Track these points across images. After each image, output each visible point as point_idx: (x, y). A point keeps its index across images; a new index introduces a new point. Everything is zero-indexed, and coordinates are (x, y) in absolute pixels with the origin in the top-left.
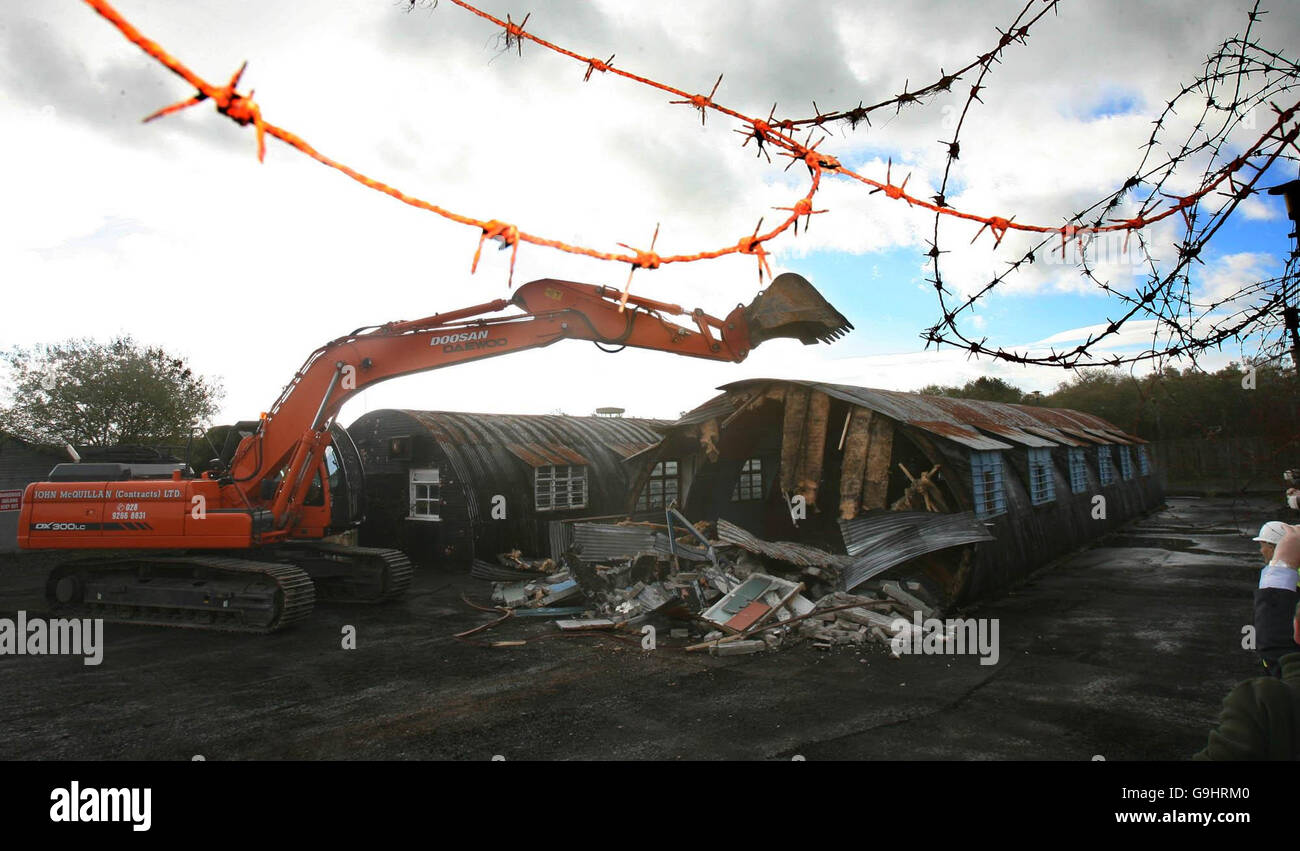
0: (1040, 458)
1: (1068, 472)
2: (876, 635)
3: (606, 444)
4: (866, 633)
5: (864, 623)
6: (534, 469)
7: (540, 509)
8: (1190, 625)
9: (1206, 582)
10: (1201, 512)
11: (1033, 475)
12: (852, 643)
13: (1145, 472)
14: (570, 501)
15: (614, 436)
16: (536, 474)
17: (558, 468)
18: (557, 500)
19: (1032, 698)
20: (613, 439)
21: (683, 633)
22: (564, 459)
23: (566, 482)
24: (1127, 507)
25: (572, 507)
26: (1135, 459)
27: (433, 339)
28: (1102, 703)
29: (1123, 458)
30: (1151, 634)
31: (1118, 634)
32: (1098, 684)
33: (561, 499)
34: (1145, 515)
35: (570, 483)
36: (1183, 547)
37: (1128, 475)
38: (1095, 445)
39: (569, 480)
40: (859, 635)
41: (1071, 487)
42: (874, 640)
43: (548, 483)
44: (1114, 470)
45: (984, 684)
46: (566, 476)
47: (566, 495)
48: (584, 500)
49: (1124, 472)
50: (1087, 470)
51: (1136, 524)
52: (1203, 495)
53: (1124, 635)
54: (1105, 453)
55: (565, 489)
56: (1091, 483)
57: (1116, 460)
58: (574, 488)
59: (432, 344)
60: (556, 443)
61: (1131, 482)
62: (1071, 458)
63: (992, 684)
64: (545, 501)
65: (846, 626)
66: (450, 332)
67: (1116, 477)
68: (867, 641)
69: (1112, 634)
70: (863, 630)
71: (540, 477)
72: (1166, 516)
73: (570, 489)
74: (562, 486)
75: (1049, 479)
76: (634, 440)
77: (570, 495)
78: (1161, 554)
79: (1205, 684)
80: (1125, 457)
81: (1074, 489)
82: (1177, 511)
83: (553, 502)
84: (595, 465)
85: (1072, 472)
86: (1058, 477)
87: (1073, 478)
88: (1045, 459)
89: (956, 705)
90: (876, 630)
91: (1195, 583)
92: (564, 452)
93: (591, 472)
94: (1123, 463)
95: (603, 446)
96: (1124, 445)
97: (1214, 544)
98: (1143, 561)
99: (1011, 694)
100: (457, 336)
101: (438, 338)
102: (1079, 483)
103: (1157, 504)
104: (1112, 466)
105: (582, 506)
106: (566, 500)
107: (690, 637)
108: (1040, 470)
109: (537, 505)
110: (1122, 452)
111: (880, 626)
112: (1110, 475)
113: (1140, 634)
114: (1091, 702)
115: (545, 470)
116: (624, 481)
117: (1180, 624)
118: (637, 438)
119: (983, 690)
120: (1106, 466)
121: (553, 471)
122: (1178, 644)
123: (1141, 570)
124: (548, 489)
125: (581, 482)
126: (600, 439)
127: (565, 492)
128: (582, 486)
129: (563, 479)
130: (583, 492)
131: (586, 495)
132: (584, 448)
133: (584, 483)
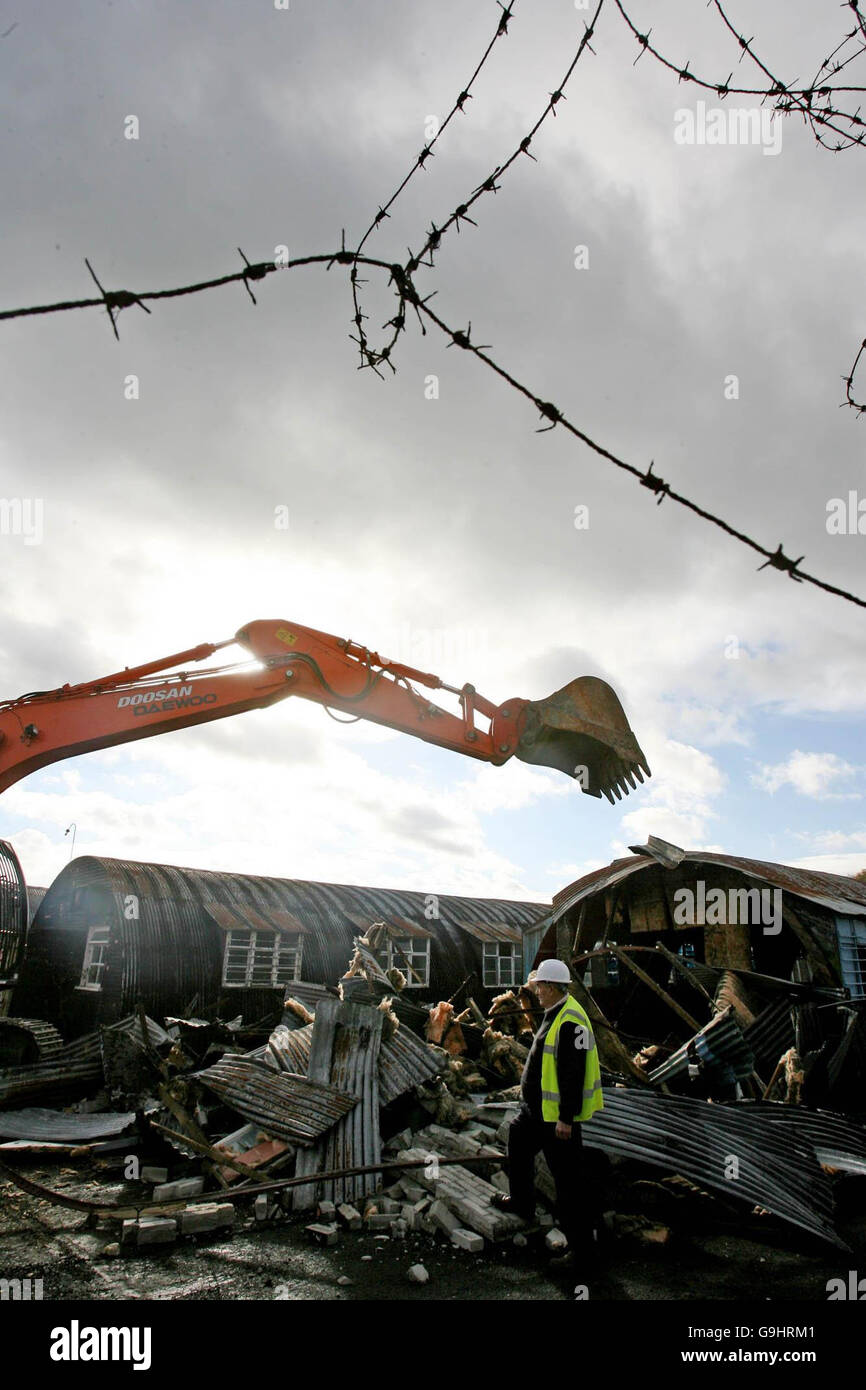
3: (347, 915)
6: (226, 932)
7: (230, 985)
14: (274, 978)
15: (363, 907)
16: (229, 939)
17: (260, 935)
18: (256, 975)
20: (358, 908)
22: (272, 924)
23: (271, 954)
25: (276, 985)
27: (122, 700)
33: (262, 974)
35: (276, 955)
39: (276, 951)
43: (245, 952)
46: (272, 946)
47: (270, 970)
55: (270, 961)
58: (282, 962)
59: (120, 705)
64: (241, 976)
66: (145, 690)
71: (233, 943)
73: (275, 962)
74: (264, 959)
76: (387, 912)
77: (275, 970)
83: (249, 977)
84: (320, 936)
92: (281, 917)
95: (341, 916)
100: (153, 695)
101: (128, 698)
106: (269, 976)
109: (225, 979)
115: (242, 936)
118: (392, 909)
121: (254, 938)
124: (244, 960)
125: (294, 955)
126: (341, 907)
127: (267, 966)
128: (294, 960)
129: (265, 949)
130: (296, 969)
131: (299, 972)
132: (313, 915)
133: (297, 956)
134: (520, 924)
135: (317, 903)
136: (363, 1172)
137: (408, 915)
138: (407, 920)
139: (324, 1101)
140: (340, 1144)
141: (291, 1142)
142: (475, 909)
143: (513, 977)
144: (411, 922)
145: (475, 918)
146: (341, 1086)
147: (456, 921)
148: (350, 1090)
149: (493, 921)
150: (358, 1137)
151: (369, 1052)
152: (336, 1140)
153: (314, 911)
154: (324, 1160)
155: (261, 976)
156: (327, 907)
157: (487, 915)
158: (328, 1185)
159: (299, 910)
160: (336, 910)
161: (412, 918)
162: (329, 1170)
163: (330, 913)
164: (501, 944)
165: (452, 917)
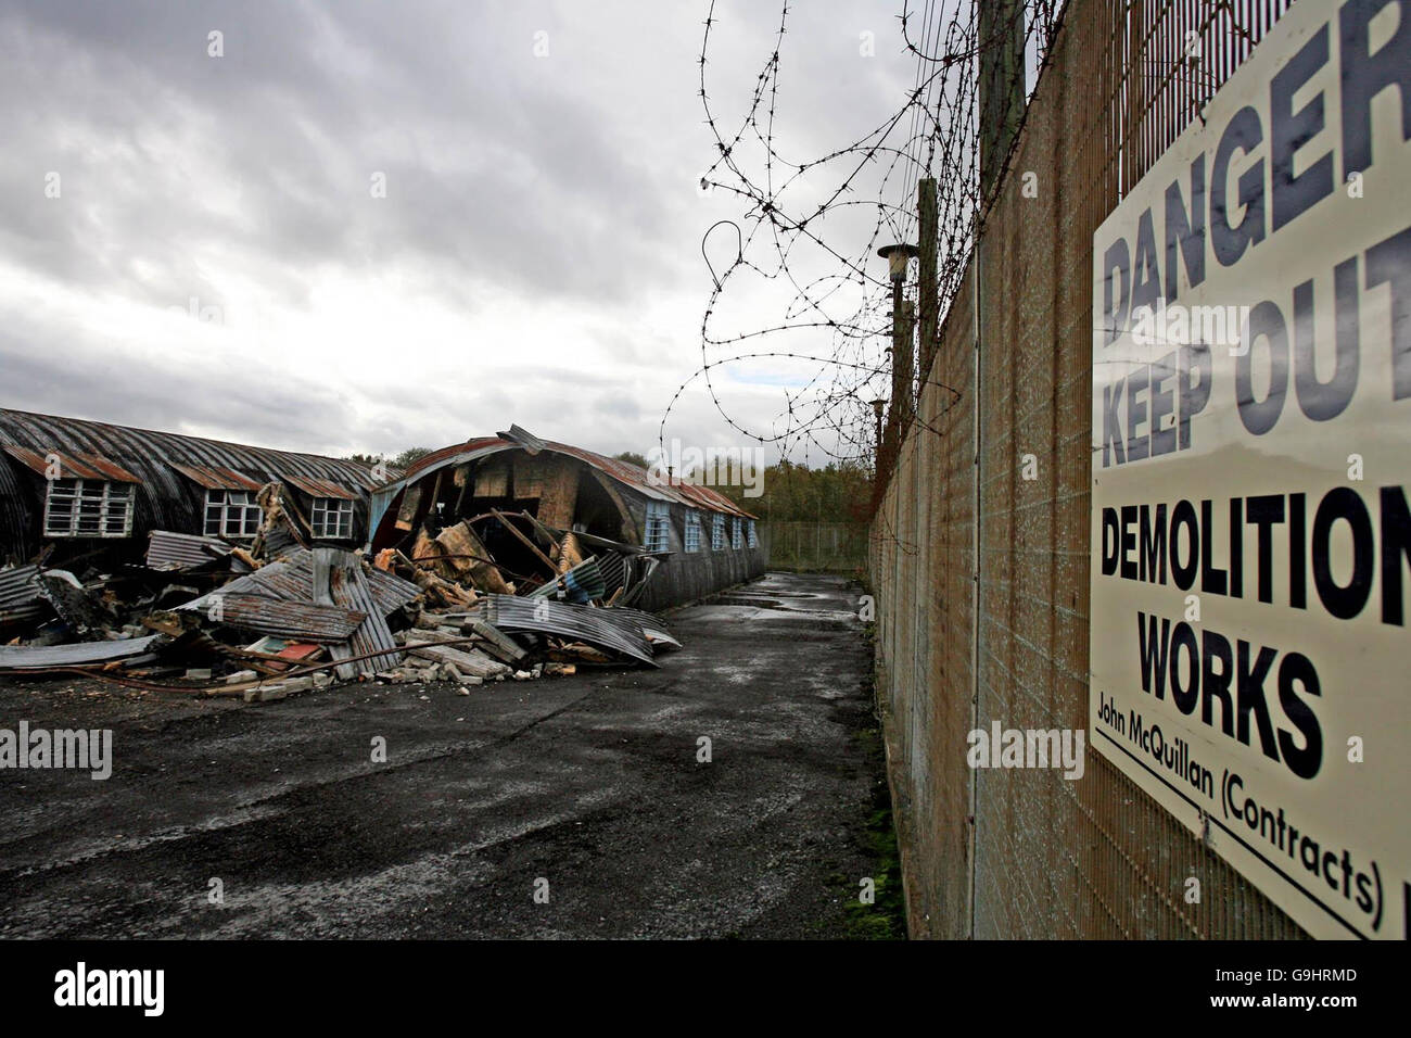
0: (658, 511)
1: (683, 530)
2: (449, 673)
3: (170, 463)
4: (438, 670)
5: (439, 660)
6: (47, 482)
7: (53, 534)
8: (764, 661)
9: (784, 631)
10: (791, 582)
11: (648, 527)
12: (419, 681)
13: (752, 545)
14: (103, 527)
15: (184, 455)
16: (50, 488)
17: (87, 483)
18: (82, 525)
19: (597, 727)
20: (183, 458)
21: (206, 673)
22: (100, 474)
23: (99, 503)
24: (732, 572)
25: (105, 535)
26: (745, 533)
28: (667, 728)
29: (734, 528)
30: (728, 670)
31: (699, 670)
32: (668, 711)
33: (89, 524)
34: (746, 582)
35: (105, 504)
36: (770, 605)
37: (737, 545)
38: (712, 511)
39: (105, 500)
40: (429, 674)
41: (684, 546)
42: (446, 678)
43: (70, 501)
44: (725, 537)
45: (552, 716)
46: (101, 495)
47: (98, 519)
48: (127, 528)
49: (734, 542)
50: (700, 533)
51: (737, 589)
52: (795, 571)
53: (704, 670)
54: (719, 521)
55: (98, 511)
56: (703, 546)
57: (728, 530)
58: (111, 511)
60: (92, 453)
61: (739, 552)
62: (688, 518)
63: (561, 716)
64: (65, 526)
65: (417, 663)
67: (726, 545)
68: (438, 679)
69: (694, 671)
70: (436, 666)
71: (55, 492)
72: (763, 584)
73: (104, 511)
74: (91, 508)
75: (663, 534)
76: (213, 463)
77: (104, 520)
78: (753, 610)
79: (764, 707)
80: (737, 527)
81: (686, 550)
82: (771, 581)
83: (74, 526)
84: (148, 486)
85: (687, 532)
86: (673, 534)
87: (686, 538)
88: (662, 514)
89: (513, 738)
90: (449, 667)
91: (774, 631)
92: (103, 465)
93: (141, 495)
94: (734, 533)
95: (166, 466)
96: (738, 517)
97: (796, 605)
98: (736, 615)
99: (577, 724)
102: (692, 543)
103: (758, 574)
104: (724, 534)
105: (121, 535)
106: (97, 526)
107: (212, 679)
108: (657, 524)
109: (47, 528)
110: (734, 523)
111: (454, 662)
112: (721, 541)
113: (717, 670)
114: (658, 728)
115: (65, 485)
116: (190, 510)
117: (755, 661)
119: (550, 721)
120: (718, 532)
121: (79, 487)
122: (749, 677)
123: (732, 622)
124: (67, 509)
125: (124, 505)
126: (164, 457)
127: (95, 515)
128: (124, 510)
129: (94, 498)
130: (126, 518)
131: (131, 521)
132: (136, 464)
133: (128, 506)
134: (341, 481)
135: (137, 452)
136: (385, 653)
137: (235, 467)
138: (236, 472)
139: (340, 617)
140: (362, 641)
141: (321, 643)
142: (299, 465)
143: (338, 529)
144: (240, 474)
145: (300, 474)
146: (347, 607)
147: (283, 476)
148: (355, 608)
149: (317, 477)
150: (374, 636)
151: (359, 584)
152: (358, 640)
153: (137, 461)
154: (353, 651)
155: (88, 526)
156: (148, 456)
157: (310, 470)
158: (361, 663)
159: (119, 458)
160: (159, 459)
161: (240, 471)
162: (358, 654)
163: (154, 462)
164: (330, 499)
165: (278, 471)
